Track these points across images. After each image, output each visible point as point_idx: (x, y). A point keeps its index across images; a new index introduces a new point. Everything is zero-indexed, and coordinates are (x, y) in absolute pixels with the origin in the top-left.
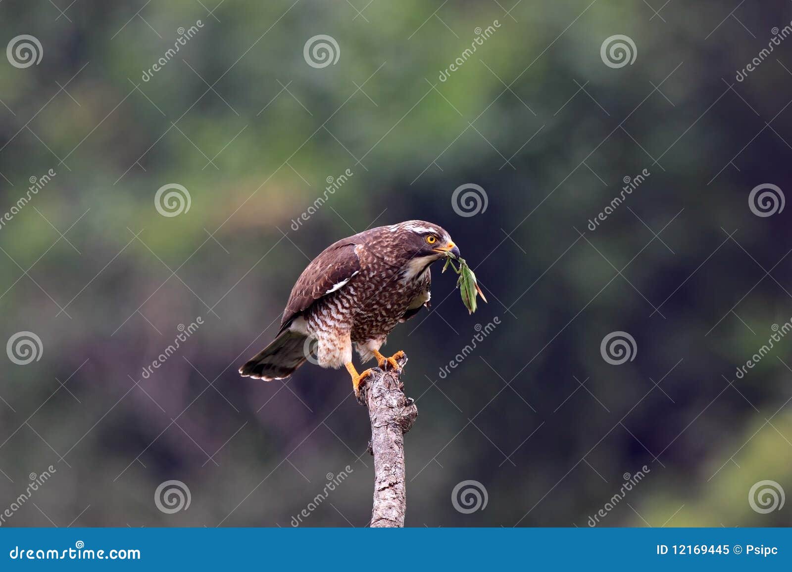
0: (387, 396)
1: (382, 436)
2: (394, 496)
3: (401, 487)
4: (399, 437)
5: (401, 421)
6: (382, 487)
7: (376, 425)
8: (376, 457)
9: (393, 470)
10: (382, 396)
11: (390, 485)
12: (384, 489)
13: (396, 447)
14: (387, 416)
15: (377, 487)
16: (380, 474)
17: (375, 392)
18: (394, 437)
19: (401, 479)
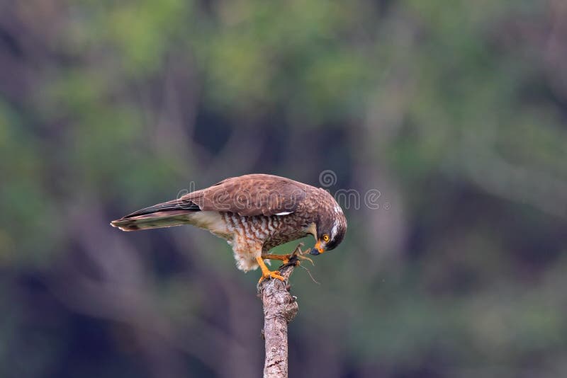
0: (277, 295)
1: (271, 326)
2: (279, 371)
3: (284, 364)
4: (284, 327)
5: (286, 314)
6: (270, 364)
7: (267, 317)
8: (267, 342)
9: (279, 351)
10: (273, 295)
11: (276, 363)
12: (271, 366)
13: (281, 334)
14: (275, 310)
15: (267, 364)
16: (269, 354)
17: (267, 292)
18: (280, 326)
19: (285, 358)
